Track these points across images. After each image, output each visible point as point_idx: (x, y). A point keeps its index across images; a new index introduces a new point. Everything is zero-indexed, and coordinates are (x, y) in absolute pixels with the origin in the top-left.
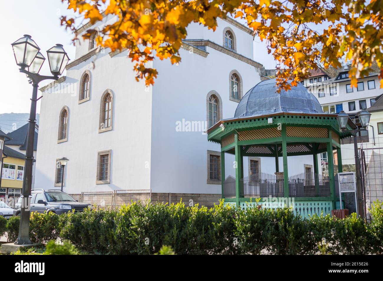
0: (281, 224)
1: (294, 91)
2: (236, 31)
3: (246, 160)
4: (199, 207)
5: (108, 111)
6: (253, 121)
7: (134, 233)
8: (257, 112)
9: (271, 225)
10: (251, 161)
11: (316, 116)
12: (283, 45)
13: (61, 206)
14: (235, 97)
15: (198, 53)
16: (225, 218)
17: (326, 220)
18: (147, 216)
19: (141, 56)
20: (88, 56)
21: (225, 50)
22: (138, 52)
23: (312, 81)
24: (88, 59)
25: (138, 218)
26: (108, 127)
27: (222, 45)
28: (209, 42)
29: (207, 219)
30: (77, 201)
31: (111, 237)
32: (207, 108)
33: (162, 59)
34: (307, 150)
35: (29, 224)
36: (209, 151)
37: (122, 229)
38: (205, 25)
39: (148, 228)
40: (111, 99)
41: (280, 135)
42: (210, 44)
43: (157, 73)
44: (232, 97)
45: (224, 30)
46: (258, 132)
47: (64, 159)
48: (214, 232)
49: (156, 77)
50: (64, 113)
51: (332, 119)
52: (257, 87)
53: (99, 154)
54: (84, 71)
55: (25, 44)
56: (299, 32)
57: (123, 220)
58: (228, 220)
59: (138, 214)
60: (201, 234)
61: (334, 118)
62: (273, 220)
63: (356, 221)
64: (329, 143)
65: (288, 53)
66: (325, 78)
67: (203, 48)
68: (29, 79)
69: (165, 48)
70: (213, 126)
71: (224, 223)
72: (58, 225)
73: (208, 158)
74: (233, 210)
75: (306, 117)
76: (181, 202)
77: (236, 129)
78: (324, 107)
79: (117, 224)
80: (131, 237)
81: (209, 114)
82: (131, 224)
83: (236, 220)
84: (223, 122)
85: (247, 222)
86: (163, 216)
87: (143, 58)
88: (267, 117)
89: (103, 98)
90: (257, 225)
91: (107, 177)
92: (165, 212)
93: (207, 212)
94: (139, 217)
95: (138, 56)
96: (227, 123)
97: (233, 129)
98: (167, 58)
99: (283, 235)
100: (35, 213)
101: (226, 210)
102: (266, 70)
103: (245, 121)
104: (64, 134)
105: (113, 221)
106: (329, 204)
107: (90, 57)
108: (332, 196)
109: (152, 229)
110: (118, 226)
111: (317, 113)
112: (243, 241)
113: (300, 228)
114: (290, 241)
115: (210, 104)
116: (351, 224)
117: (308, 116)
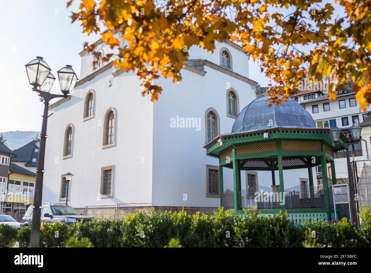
0: (277, 229)
1: (288, 107)
2: (232, 51)
3: (244, 174)
4: (201, 215)
5: (111, 128)
6: (249, 136)
7: (140, 240)
8: (254, 127)
9: (267, 230)
10: (249, 175)
11: (310, 131)
12: (273, 64)
13: (66, 219)
14: (232, 113)
15: (196, 72)
16: (224, 225)
17: (318, 225)
18: (151, 224)
19: (148, 74)
20: (93, 76)
21: (222, 69)
22: (145, 71)
23: (306, 97)
24: (92, 78)
25: (143, 226)
26: (111, 143)
27: (218, 64)
28: (206, 62)
29: (208, 226)
30: (82, 215)
31: (117, 244)
32: (206, 124)
33: (166, 77)
34: (302, 163)
35: (39, 234)
36: (207, 166)
37: (128, 236)
38: (205, 48)
39: (153, 235)
40: (114, 117)
41: (275, 149)
42: (208, 63)
43: (161, 90)
44: (229, 113)
45: (220, 51)
46: (254, 147)
47: (69, 174)
48: (214, 238)
49: (160, 93)
50: (69, 131)
51: (325, 133)
52: (252, 104)
53: (102, 169)
54: (88, 90)
55: (37, 65)
56: (289, 53)
57: (129, 228)
58: (227, 227)
59: (143, 222)
60: (202, 240)
61: (327, 132)
62: (269, 226)
63: (347, 226)
64: (323, 156)
65: (279, 71)
66: (319, 95)
67: (201, 67)
68: (40, 97)
69: (169, 68)
70: (211, 141)
71: (224, 229)
72: (67, 234)
73: (207, 172)
74: (232, 217)
75: (300, 132)
76: (183, 211)
77: (234, 144)
78: (318, 123)
79: (123, 232)
80: (136, 244)
81: (207, 130)
82: (136, 231)
83: (235, 226)
84: (221, 137)
85: (245, 228)
86: (167, 224)
87: (150, 76)
88: (262, 132)
89: (106, 115)
90: (255, 231)
91: (110, 191)
92: (168, 220)
93: (208, 219)
94: (144, 224)
95: (145, 75)
96: (225, 138)
97: (230, 144)
98: (170, 77)
99: (279, 239)
100: (45, 223)
101: (226, 217)
102: (262, 88)
103: (242, 136)
104: (69, 151)
105: (120, 229)
106: (324, 215)
107: (94, 77)
108: (326, 207)
109: (156, 236)
110: (124, 234)
111: (310, 128)
112: (242, 246)
113: (294, 232)
114: (285, 245)
115: (209, 121)
116: (341, 228)
117: (302, 131)
